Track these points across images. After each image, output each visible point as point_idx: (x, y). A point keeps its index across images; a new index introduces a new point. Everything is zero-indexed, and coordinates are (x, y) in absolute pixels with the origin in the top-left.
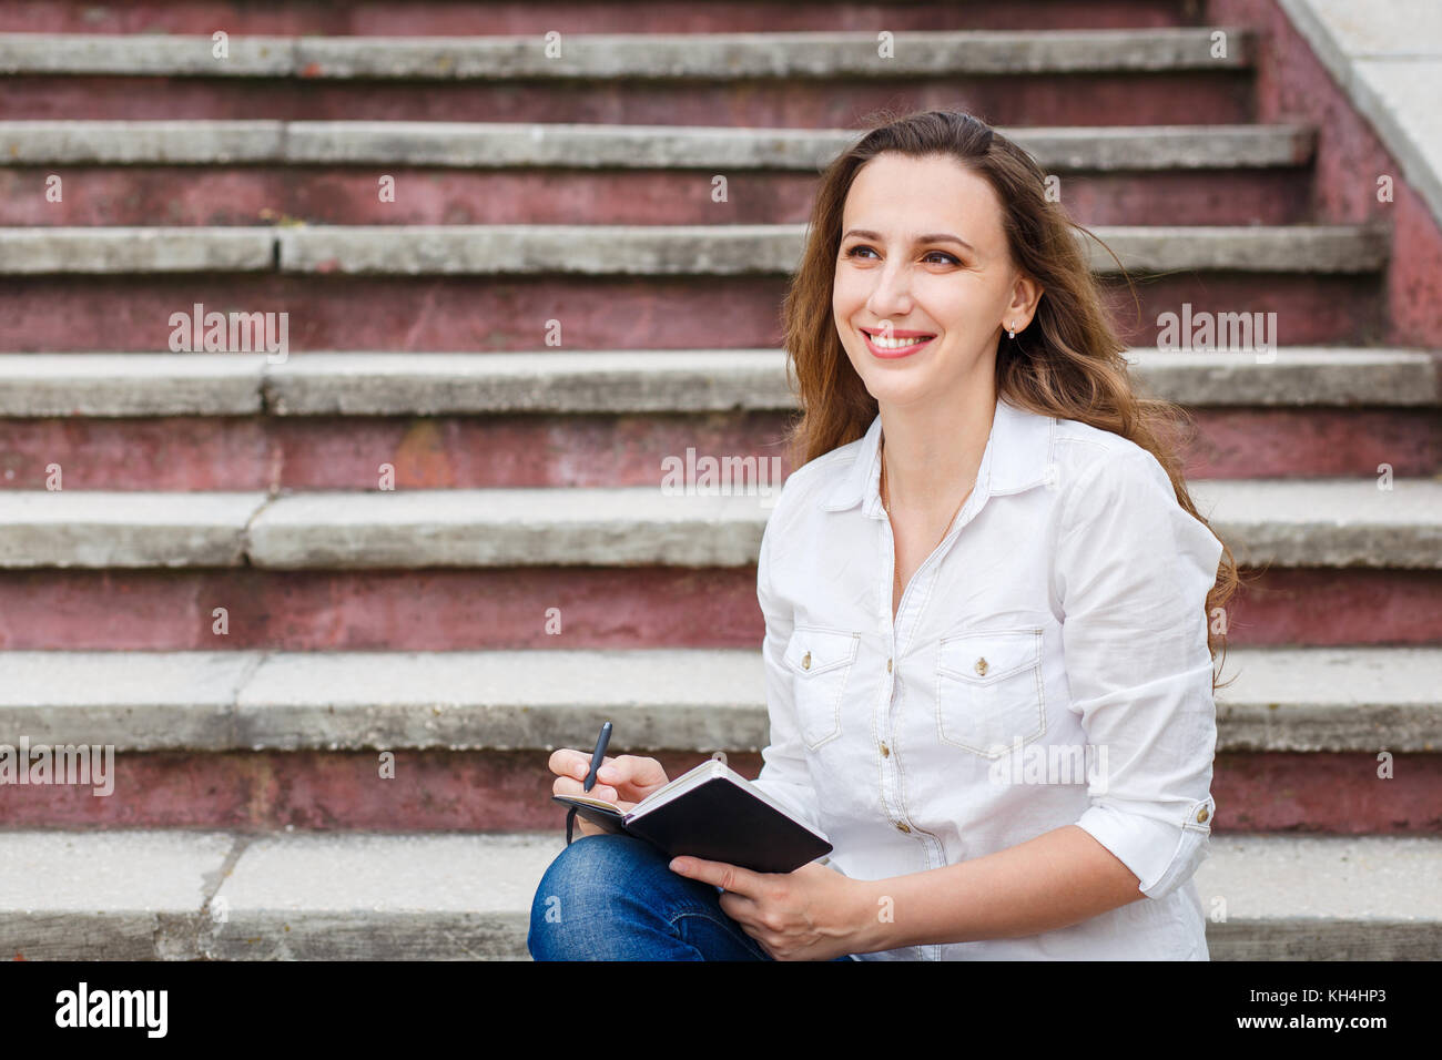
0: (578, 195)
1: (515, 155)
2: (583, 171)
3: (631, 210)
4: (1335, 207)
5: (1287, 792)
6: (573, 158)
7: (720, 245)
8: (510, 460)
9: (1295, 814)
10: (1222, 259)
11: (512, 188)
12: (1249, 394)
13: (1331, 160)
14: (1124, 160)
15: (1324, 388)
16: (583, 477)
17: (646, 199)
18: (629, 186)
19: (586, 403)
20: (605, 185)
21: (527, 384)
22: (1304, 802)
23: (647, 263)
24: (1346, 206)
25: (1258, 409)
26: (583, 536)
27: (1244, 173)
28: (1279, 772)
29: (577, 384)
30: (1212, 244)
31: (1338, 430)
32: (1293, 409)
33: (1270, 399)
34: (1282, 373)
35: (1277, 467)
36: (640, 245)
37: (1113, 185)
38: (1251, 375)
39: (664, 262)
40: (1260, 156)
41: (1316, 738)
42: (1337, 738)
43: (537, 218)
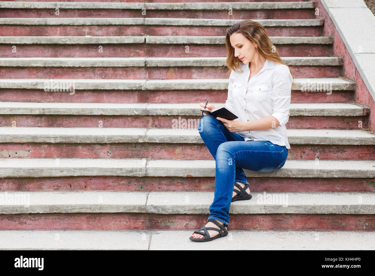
0: (195, 31)
1: (184, 24)
2: (197, 26)
3: (204, 33)
4: (326, 33)
5: (308, 123)
6: (195, 24)
7: (220, 39)
8: (186, 74)
9: (309, 126)
10: (305, 42)
11: (184, 29)
12: (308, 64)
13: (326, 25)
14: (290, 25)
15: (320, 63)
16: (198, 77)
17: (208, 31)
18: (204, 29)
19: (198, 65)
20: (200, 29)
21: (189, 62)
22: (310, 124)
23: (208, 42)
24: (328, 33)
25: (310, 66)
26: (199, 85)
27: (312, 27)
28: (307, 120)
29: (197, 62)
30: (304, 39)
31: (323, 70)
32: (315, 66)
33: (311, 65)
34: (313, 60)
35: (313, 76)
36: (207, 39)
37: (289, 29)
38: (308, 61)
39: (211, 42)
40: (314, 24)
41: (312, 114)
42: (315, 114)
43: (188, 35)
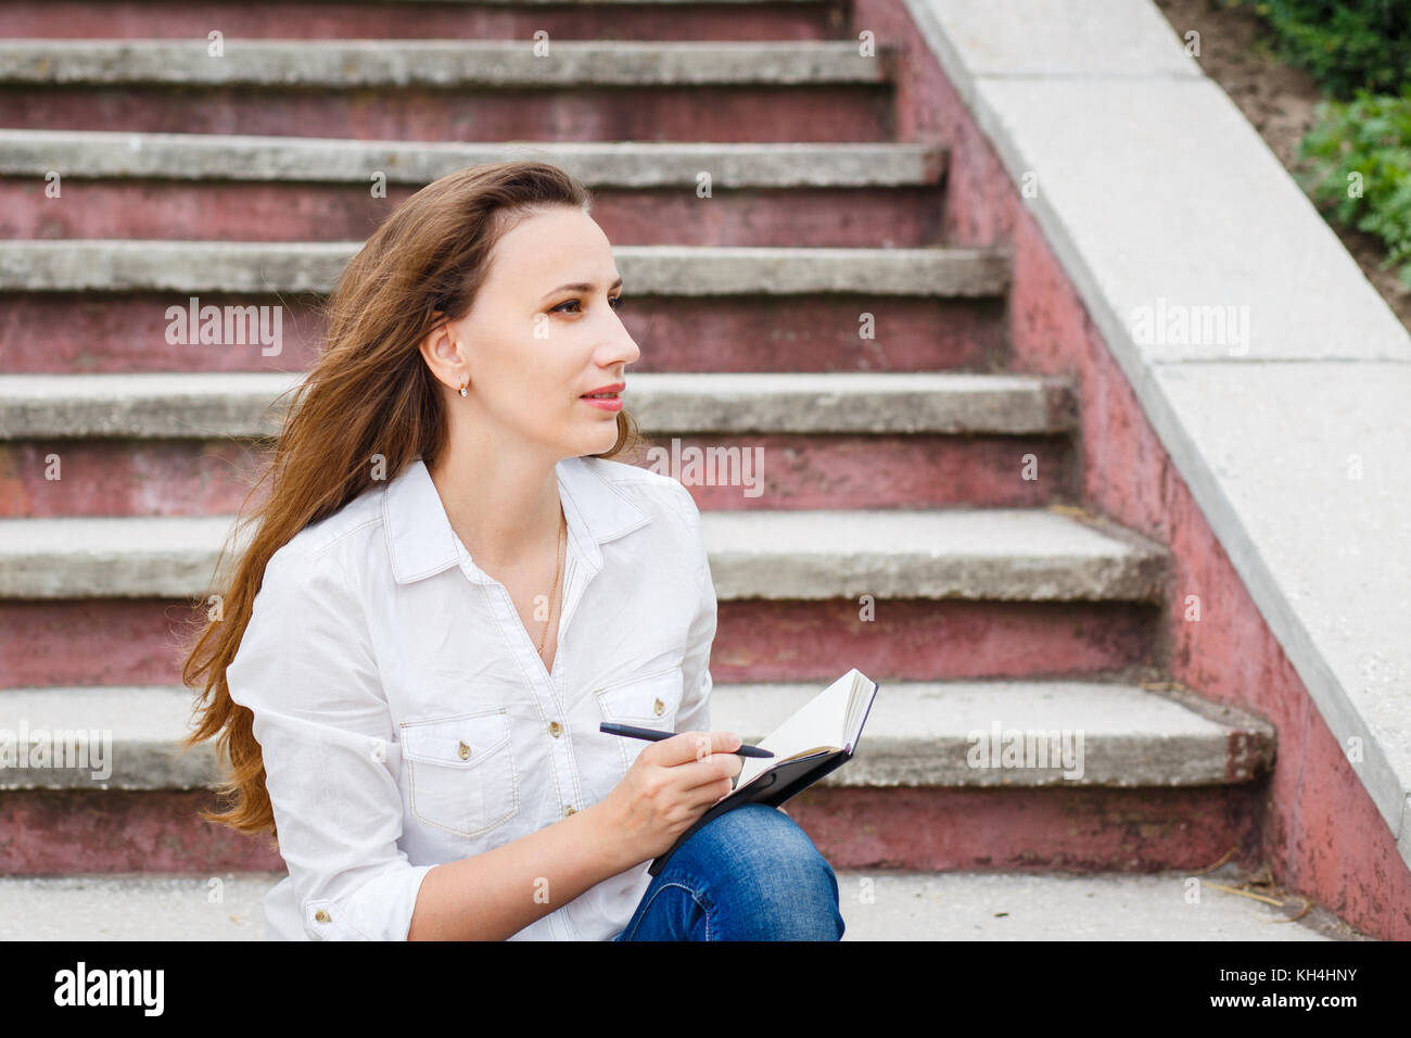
0: (180, 209)
1: (111, 166)
2: (185, 183)
3: (235, 225)
4: (964, 229)
5: (868, 828)
6: (174, 170)
7: (320, 262)
8: (91, 487)
9: (877, 851)
10: (841, 283)
11: (111, 200)
12: (857, 422)
13: (961, 180)
14: (750, 178)
15: (933, 416)
16: (167, 506)
17: (253, 213)
18: (234, 200)
19: (169, 428)
20: (209, 199)
21: (107, 408)
22: (886, 839)
23: (243, 282)
24: (974, 229)
25: (868, 437)
26: (153, 567)
27: (875, 192)
28: (860, 809)
29: (160, 407)
30: (831, 267)
31: (950, 458)
32: (903, 437)
33: (878, 427)
34: (891, 400)
35: (888, 497)
36: (234, 262)
37: (741, 203)
38: (859, 403)
39: (260, 280)
40: (890, 176)
41: (893, 773)
42: (914, 772)
43: (137, 232)
